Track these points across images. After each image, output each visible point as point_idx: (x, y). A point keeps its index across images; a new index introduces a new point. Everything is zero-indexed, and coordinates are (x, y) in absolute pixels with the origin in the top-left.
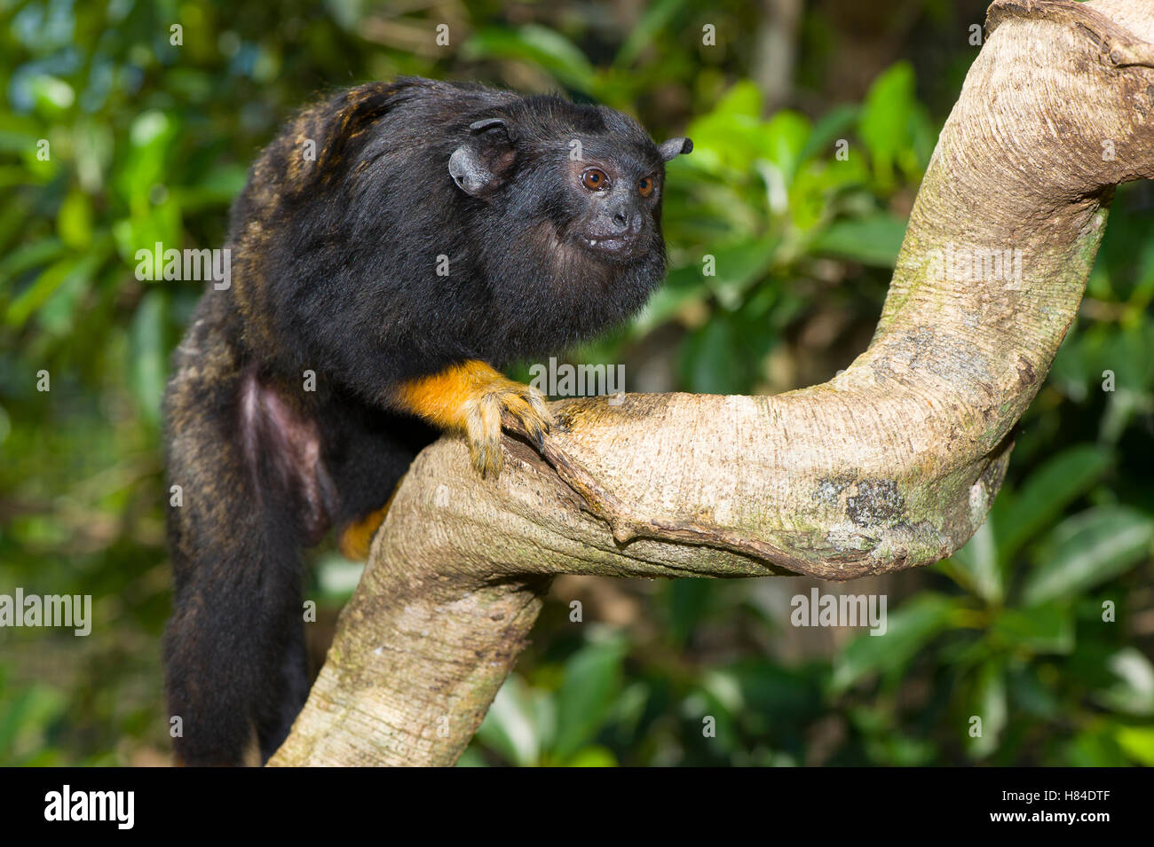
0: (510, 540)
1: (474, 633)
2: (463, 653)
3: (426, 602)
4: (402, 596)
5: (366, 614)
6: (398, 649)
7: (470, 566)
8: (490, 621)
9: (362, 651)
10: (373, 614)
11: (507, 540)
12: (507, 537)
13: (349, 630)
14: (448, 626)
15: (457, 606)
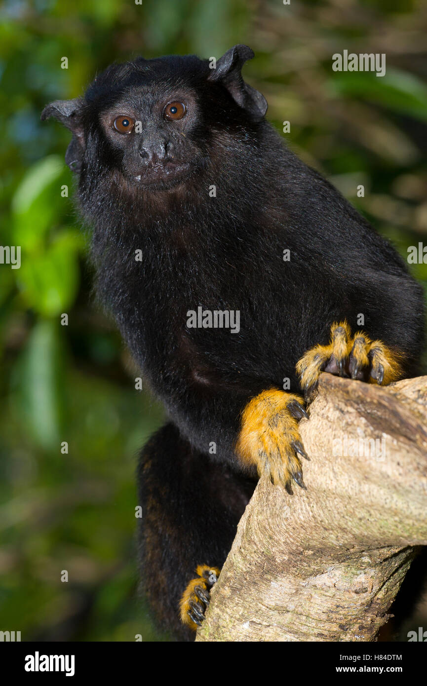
0: (372, 512)
1: (338, 607)
2: (327, 626)
3: (291, 577)
4: (268, 572)
5: (234, 590)
6: (265, 623)
7: (332, 539)
8: (354, 595)
9: (230, 625)
10: (240, 590)
11: (369, 512)
12: (369, 509)
13: (217, 607)
14: (312, 600)
15: (322, 580)
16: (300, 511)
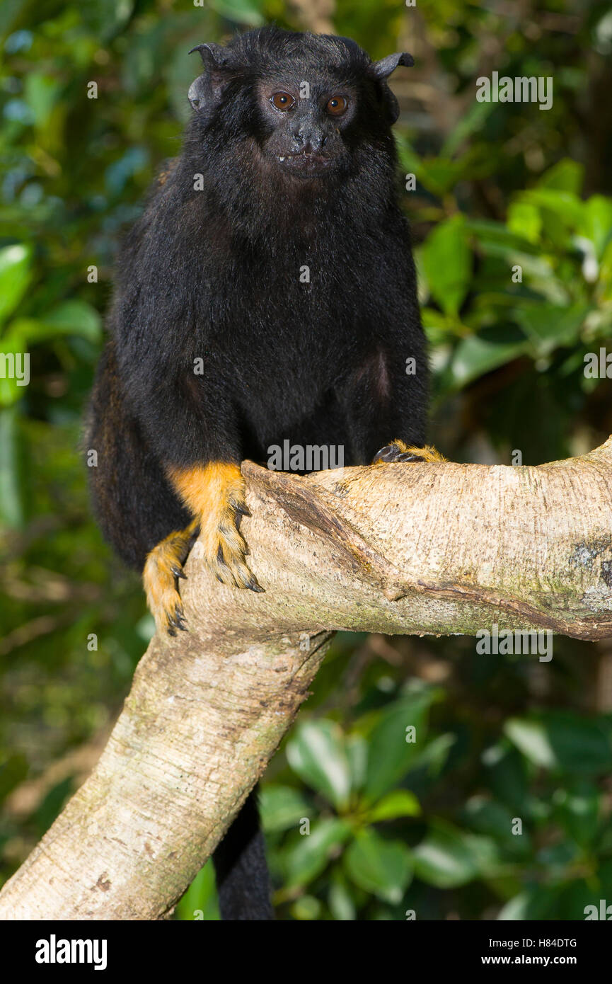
0: (290, 598)
1: (259, 684)
2: (248, 702)
3: (214, 655)
4: (193, 649)
5: (160, 665)
6: (189, 698)
7: (253, 621)
8: (274, 673)
9: (156, 699)
10: (166, 665)
11: (287, 597)
12: (287, 595)
13: (144, 680)
14: (234, 677)
15: (243, 659)
16: (222, 594)
